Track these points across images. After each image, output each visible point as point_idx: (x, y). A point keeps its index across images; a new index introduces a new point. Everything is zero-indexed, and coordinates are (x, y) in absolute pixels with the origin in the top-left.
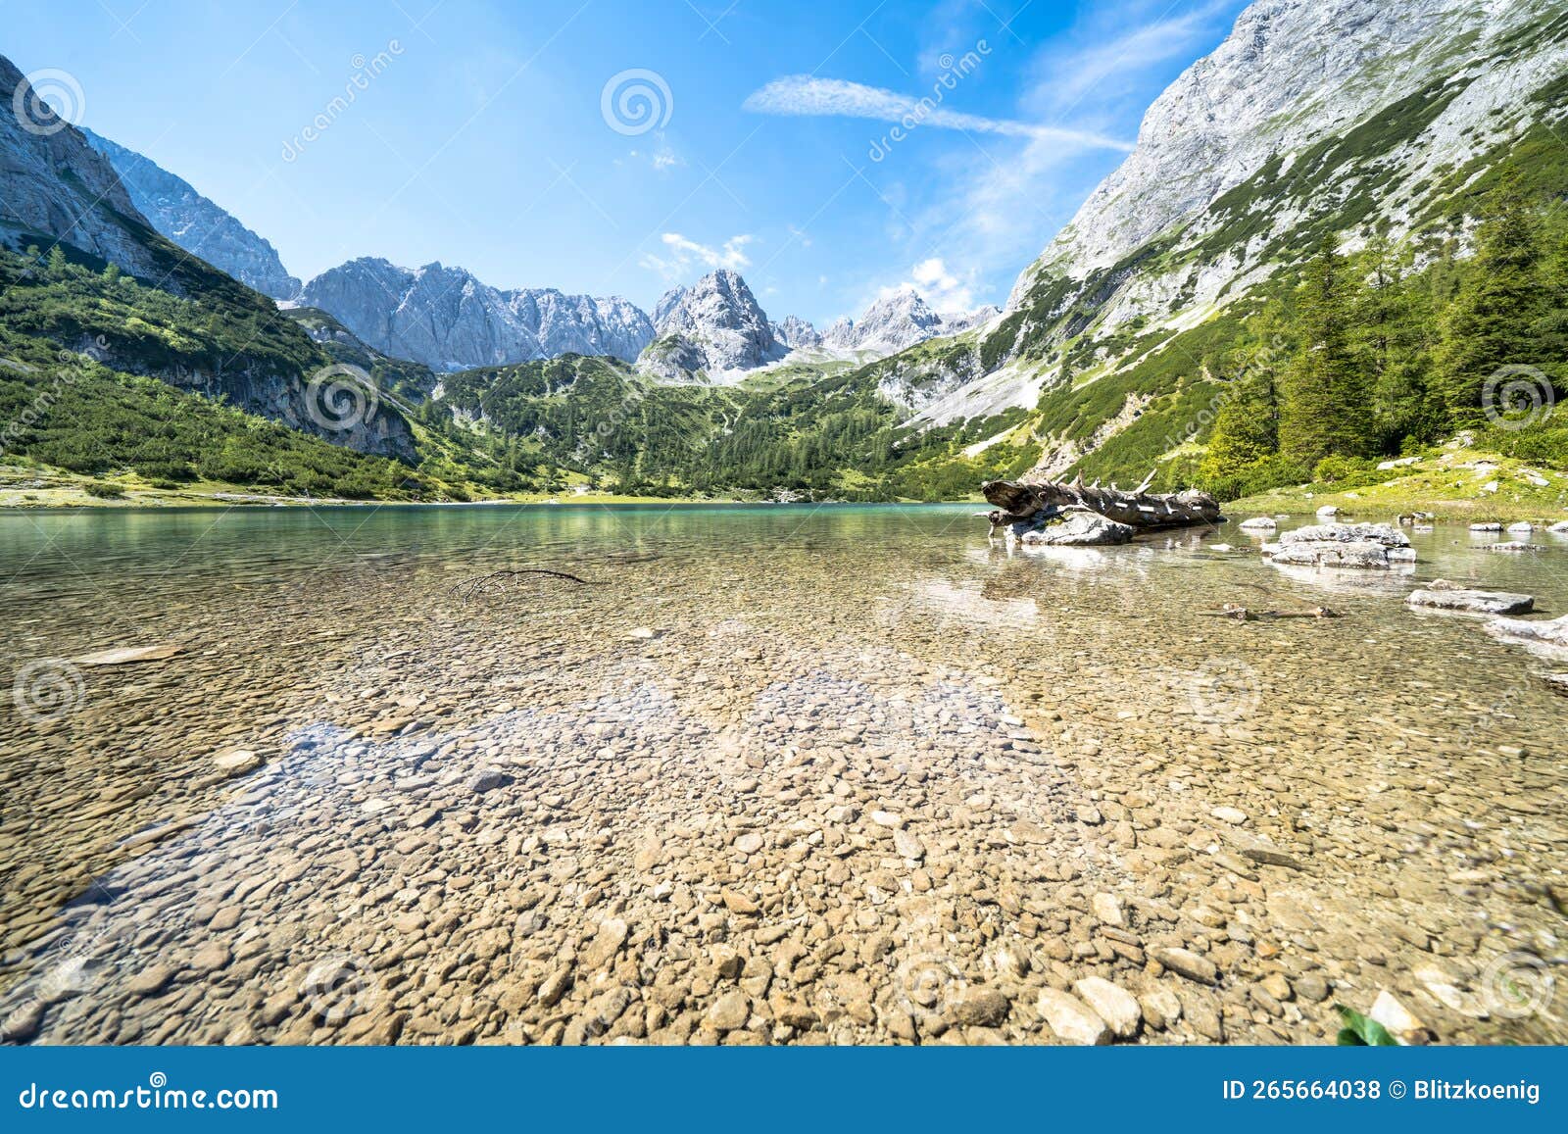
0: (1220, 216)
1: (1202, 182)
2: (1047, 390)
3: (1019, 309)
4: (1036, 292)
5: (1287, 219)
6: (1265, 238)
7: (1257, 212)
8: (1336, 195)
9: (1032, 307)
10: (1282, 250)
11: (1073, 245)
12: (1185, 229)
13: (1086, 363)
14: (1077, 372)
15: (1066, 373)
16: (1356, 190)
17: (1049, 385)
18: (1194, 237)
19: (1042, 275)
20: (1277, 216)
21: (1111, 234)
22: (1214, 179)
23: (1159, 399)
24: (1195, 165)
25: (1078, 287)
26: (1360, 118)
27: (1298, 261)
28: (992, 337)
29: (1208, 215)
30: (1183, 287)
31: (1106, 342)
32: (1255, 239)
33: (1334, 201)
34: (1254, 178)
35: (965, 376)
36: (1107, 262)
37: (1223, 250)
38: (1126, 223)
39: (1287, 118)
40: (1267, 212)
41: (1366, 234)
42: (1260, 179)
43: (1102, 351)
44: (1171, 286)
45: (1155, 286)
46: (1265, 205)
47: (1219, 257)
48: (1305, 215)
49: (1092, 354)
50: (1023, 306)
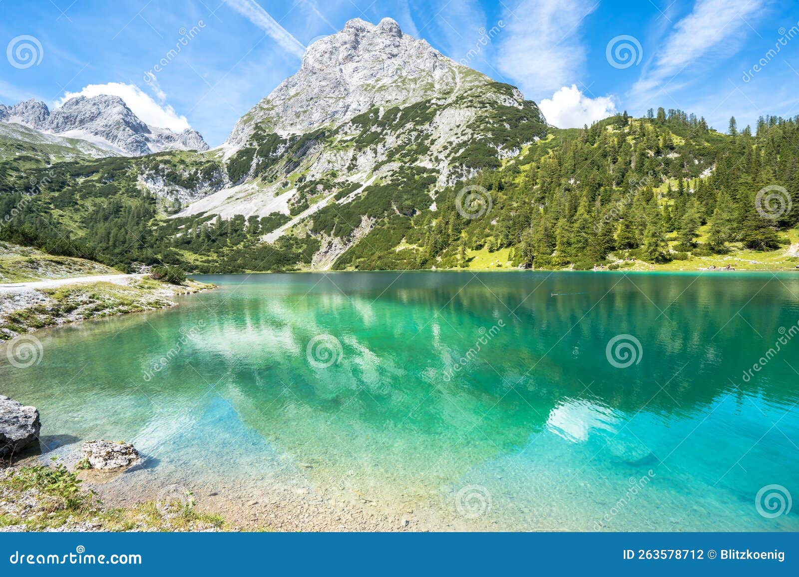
0: (357, 127)
1: (341, 104)
2: (293, 205)
3: (248, 146)
4: (256, 137)
5: (391, 140)
6: (384, 146)
7: (376, 132)
8: (410, 137)
9: (258, 148)
10: (397, 156)
11: (272, 113)
12: (339, 127)
13: (313, 191)
14: (309, 196)
15: (303, 196)
16: (417, 138)
17: (293, 201)
18: (346, 133)
19: (257, 127)
20: (386, 137)
21: (298, 115)
22: (346, 104)
23: (379, 221)
24: (337, 93)
25: (285, 142)
26: (404, 102)
27: (408, 165)
28: (233, 161)
29: (351, 124)
30: (352, 160)
31: (321, 182)
32: (380, 146)
33: (410, 140)
34: (368, 113)
35: (217, 185)
36: (299, 131)
37: (366, 146)
38: (305, 112)
39: (374, 87)
40: (381, 133)
41: (431, 160)
42: (372, 115)
43: (320, 187)
44: (345, 158)
45: (338, 155)
46: (379, 130)
47: (365, 149)
48: (400, 142)
49: (315, 188)
50: (251, 144)
